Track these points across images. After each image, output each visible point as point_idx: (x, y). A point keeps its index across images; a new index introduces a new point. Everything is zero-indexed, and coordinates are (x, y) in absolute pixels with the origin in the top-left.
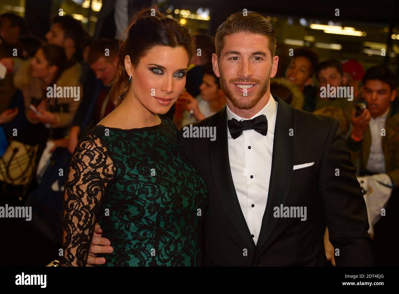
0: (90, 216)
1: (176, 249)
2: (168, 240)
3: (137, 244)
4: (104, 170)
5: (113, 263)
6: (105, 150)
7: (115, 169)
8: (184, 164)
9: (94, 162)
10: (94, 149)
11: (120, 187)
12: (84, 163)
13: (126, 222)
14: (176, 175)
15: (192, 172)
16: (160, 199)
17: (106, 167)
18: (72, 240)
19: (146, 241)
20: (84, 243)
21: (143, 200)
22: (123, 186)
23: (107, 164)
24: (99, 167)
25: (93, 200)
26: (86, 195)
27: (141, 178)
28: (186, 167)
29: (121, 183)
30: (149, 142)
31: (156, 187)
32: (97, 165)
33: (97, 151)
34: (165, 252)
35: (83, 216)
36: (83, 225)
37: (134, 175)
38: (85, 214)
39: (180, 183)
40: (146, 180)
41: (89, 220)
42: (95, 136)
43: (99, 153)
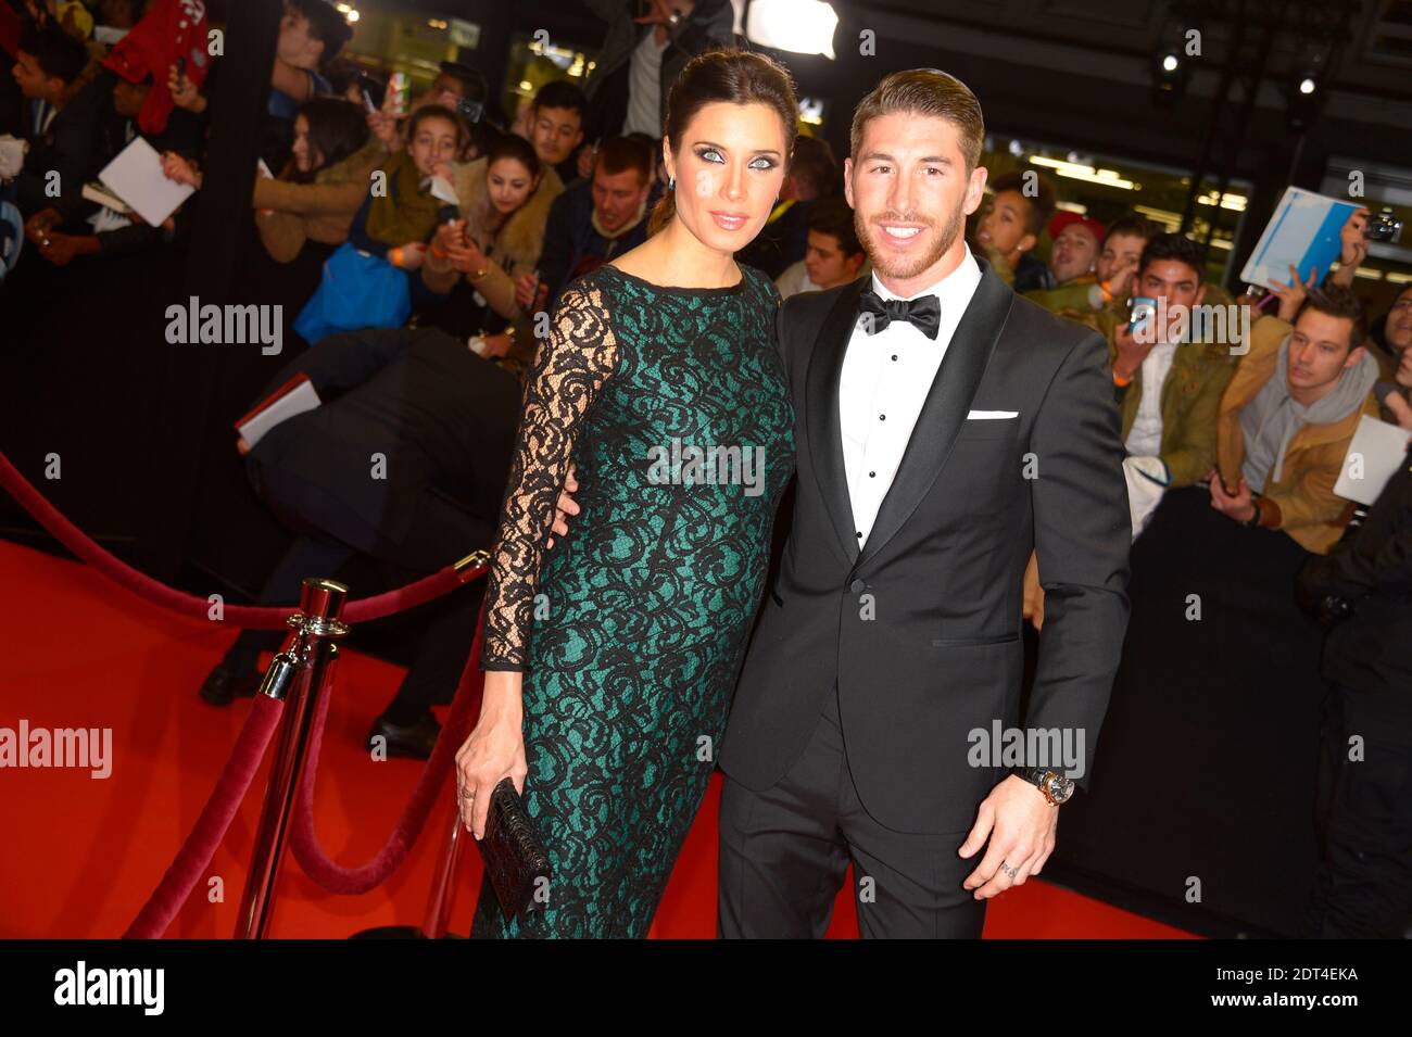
0: (561, 439)
1: (711, 533)
2: (695, 516)
3: (633, 511)
4: (596, 353)
5: (583, 542)
6: (606, 315)
7: (617, 359)
8: (764, 376)
9: (580, 333)
10: (586, 308)
11: (622, 398)
12: (561, 333)
13: (621, 468)
14: (738, 395)
15: (777, 395)
16: (692, 436)
17: (601, 349)
18: (524, 480)
19: (652, 509)
20: (546, 489)
21: (658, 433)
22: (626, 397)
23: (604, 344)
24: (587, 346)
25: (570, 410)
26: (557, 398)
27: (665, 388)
28: (766, 382)
29: (624, 390)
30: (699, 321)
31: (690, 412)
32: (585, 341)
33: (589, 313)
34: (687, 535)
35: (549, 438)
36: (547, 455)
37: (652, 379)
38: (551, 436)
39: (742, 413)
40: (673, 395)
41: (559, 447)
42: (592, 284)
43: (594, 318)
